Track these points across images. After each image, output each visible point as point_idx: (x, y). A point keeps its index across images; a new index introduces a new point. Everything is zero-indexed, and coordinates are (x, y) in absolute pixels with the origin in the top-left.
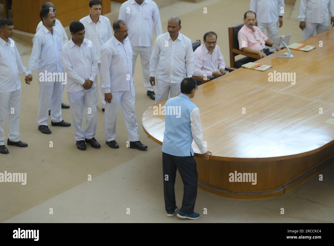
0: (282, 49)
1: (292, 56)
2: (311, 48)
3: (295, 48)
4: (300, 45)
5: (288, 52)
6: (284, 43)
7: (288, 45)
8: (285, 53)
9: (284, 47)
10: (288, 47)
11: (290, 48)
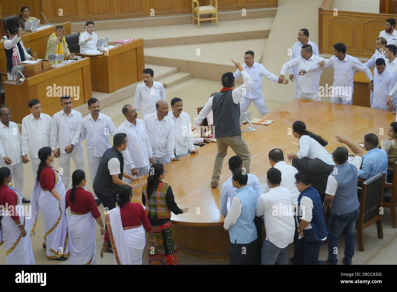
0: (245, 124)
1: (254, 130)
2: (270, 122)
3: (256, 123)
4: (261, 120)
5: (251, 126)
6: (247, 119)
7: (250, 121)
8: (248, 128)
9: (247, 122)
10: (250, 122)
11: (252, 123)
